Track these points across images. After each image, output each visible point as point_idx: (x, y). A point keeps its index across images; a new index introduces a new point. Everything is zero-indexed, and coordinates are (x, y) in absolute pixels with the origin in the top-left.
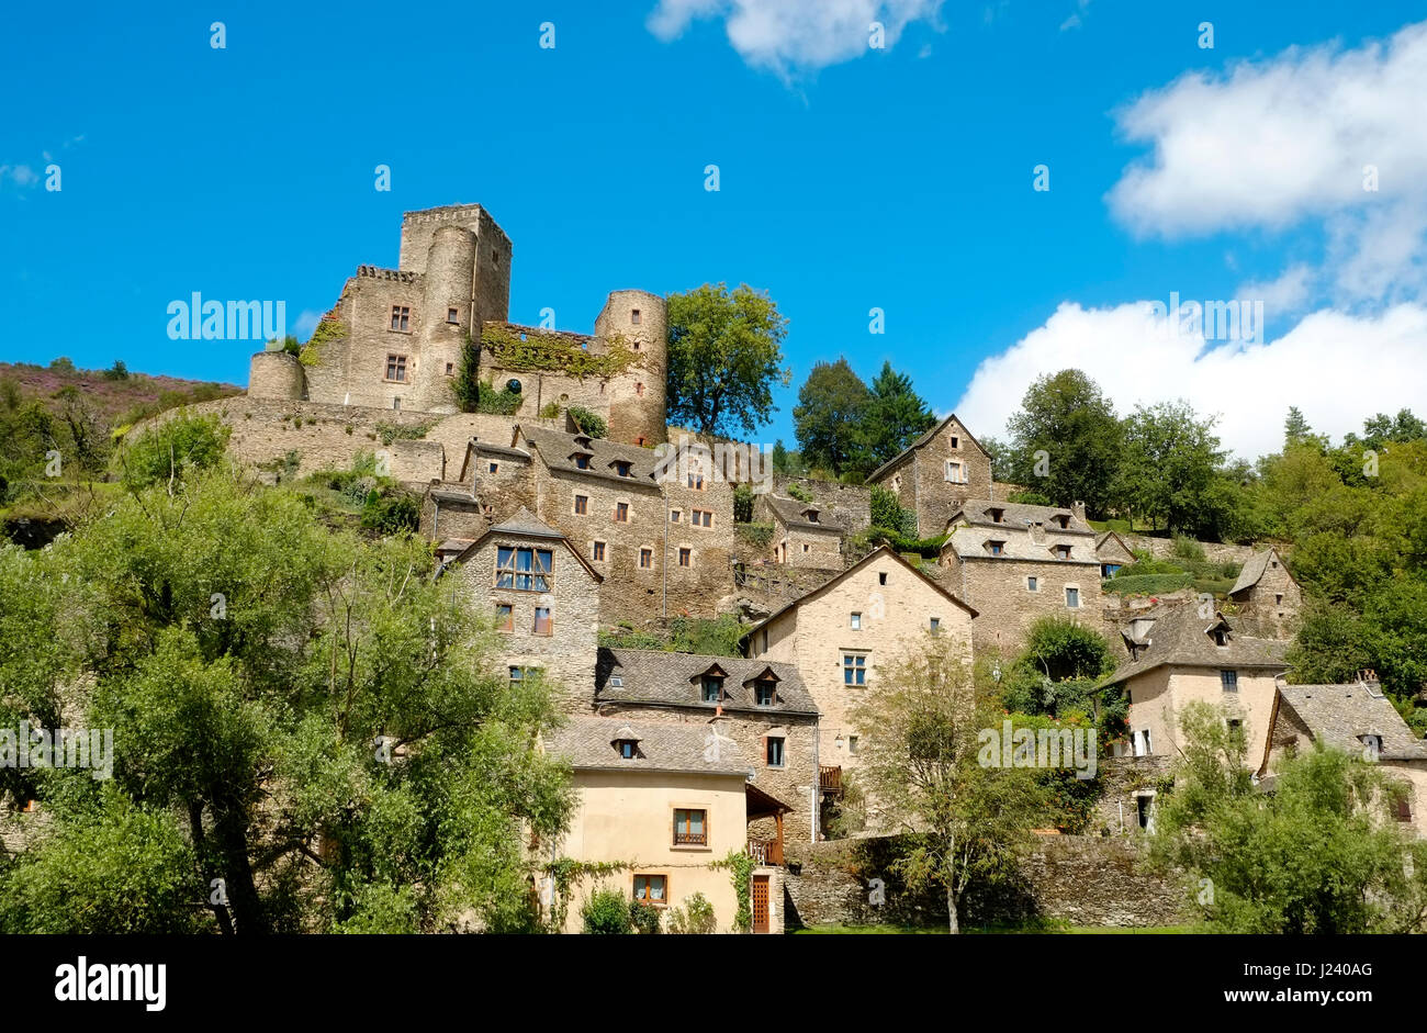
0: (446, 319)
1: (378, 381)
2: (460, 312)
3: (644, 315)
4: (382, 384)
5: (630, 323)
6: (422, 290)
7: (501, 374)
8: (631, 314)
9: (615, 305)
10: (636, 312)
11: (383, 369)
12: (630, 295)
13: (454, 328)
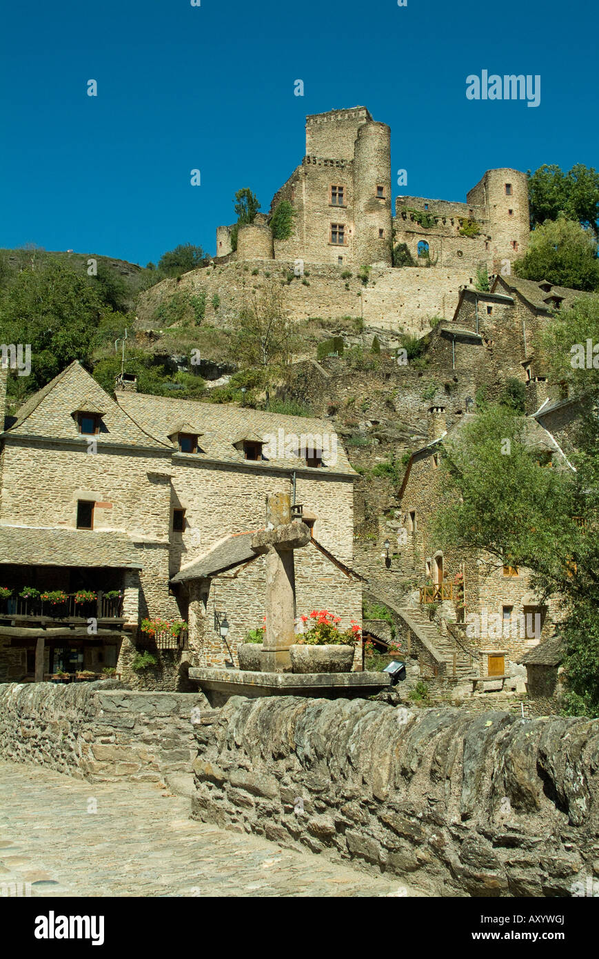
0: (376, 195)
1: (325, 245)
2: (385, 189)
3: (514, 188)
4: (328, 247)
5: (504, 195)
6: (352, 173)
7: (414, 236)
8: (504, 187)
9: (491, 181)
10: (508, 186)
11: (328, 235)
12: (503, 173)
13: (382, 202)
